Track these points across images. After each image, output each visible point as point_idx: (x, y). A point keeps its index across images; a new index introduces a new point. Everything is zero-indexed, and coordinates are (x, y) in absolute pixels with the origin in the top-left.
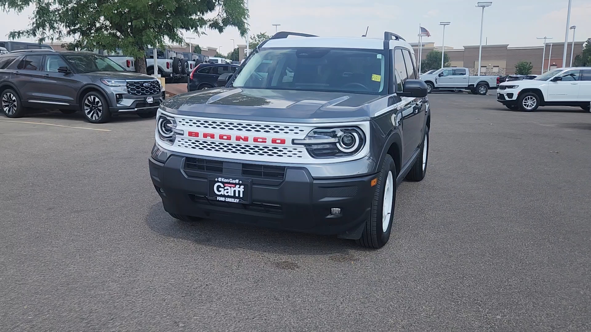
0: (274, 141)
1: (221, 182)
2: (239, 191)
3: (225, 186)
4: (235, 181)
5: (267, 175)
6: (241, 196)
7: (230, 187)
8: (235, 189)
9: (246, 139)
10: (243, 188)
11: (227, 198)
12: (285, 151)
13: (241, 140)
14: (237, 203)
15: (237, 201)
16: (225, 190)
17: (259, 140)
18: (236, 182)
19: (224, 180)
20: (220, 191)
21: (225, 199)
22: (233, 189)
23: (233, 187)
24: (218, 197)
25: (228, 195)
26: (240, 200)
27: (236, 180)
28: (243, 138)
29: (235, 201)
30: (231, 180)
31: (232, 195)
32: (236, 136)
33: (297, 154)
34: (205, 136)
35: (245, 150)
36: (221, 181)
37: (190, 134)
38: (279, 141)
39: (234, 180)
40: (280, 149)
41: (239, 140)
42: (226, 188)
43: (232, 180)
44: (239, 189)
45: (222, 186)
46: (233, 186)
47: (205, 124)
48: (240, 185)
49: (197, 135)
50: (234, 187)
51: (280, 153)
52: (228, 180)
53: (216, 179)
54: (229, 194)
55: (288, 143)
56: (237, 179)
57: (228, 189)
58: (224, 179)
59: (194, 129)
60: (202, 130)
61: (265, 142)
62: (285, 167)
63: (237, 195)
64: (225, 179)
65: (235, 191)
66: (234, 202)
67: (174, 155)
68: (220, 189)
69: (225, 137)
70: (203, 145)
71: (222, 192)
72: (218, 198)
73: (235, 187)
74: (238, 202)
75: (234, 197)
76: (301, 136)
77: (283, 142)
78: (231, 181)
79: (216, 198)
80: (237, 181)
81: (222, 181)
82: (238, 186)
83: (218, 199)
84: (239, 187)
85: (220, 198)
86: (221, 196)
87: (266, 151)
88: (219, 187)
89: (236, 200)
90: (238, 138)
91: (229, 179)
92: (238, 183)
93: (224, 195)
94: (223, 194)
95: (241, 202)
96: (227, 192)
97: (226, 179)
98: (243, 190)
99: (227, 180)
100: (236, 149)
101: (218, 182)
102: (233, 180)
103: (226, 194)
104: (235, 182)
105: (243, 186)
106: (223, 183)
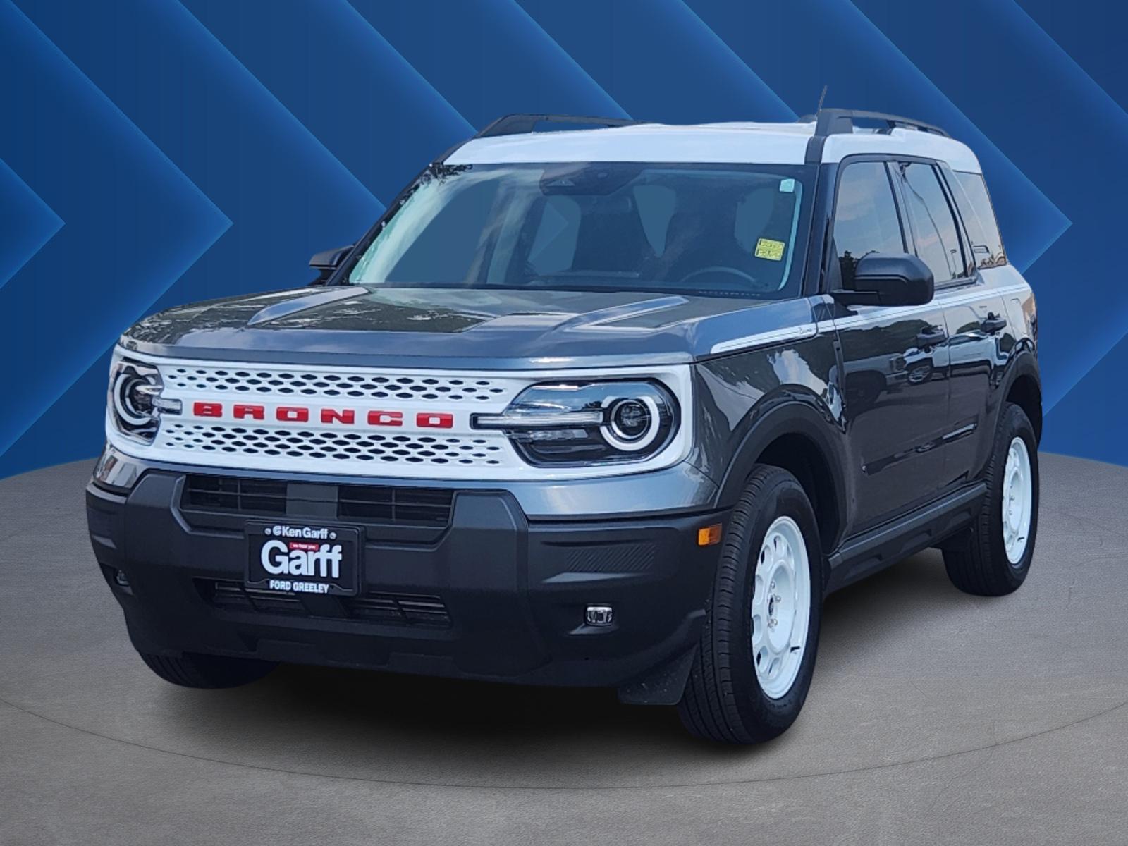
0: (423, 421)
1: (280, 538)
2: (329, 562)
3: (290, 550)
4: (319, 532)
5: (404, 515)
6: (335, 574)
7: (306, 551)
8: (317, 555)
9: (348, 418)
10: (339, 553)
11: (295, 584)
12: (453, 448)
13: (335, 420)
14: (324, 594)
15: (323, 588)
16: (290, 560)
17: (383, 419)
18: (320, 535)
19: (288, 530)
20: (277, 564)
21: (292, 583)
22: (313, 556)
23: (312, 550)
24: (272, 582)
25: (301, 575)
26: (331, 587)
27: (319, 530)
28: (341, 414)
29: (317, 588)
30: (307, 531)
31: (312, 573)
32: (323, 411)
33: (484, 455)
34: (239, 412)
35: (348, 447)
36: (281, 535)
37: (199, 409)
38: (436, 421)
39: (316, 530)
40: (441, 441)
41: (331, 421)
42: (293, 554)
43: (309, 529)
44: (329, 556)
45: (284, 548)
46: (313, 547)
47: (239, 381)
48: (332, 543)
49: (216, 410)
50: (315, 551)
51: (440, 454)
52: (300, 531)
53: (268, 531)
54: (303, 571)
55: (462, 424)
56: (324, 527)
57: (298, 558)
58: (288, 528)
59: (210, 396)
60: (230, 398)
61: (400, 424)
62: (452, 490)
63: (324, 573)
64: (291, 528)
65: (317, 562)
66: (316, 591)
67: (155, 470)
68: (278, 558)
69: (292, 415)
70: (235, 439)
71: (286, 567)
72: (273, 584)
73: (319, 551)
74: (326, 591)
75: (316, 578)
76: (496, 405)
77: (447, 422)
78: (308, 533)
79: (268, 583)
80: (323, 533)
81: (284, 534)
82: (326, 547)
83: (274, 587)
84: (330, 551)
85: (277, 582)
86: (282, 577)
87: (400, 448)
88: (275, 552)
89: (321, 585)
90: (327, 416)
91: (302, 529)
92: (326, 537)
93: (289, 573)
94: (286, 572)
95: (334, 592)
96: (298, 567)
97: (295, 528)
98: (340, 557)
99: (297, 531)
100: (322, 446)
101: (272, 537)
102: (312, 529)
103: (295, 572)
104: (318, 537)
105: (338, 548)
106: (286, 540)
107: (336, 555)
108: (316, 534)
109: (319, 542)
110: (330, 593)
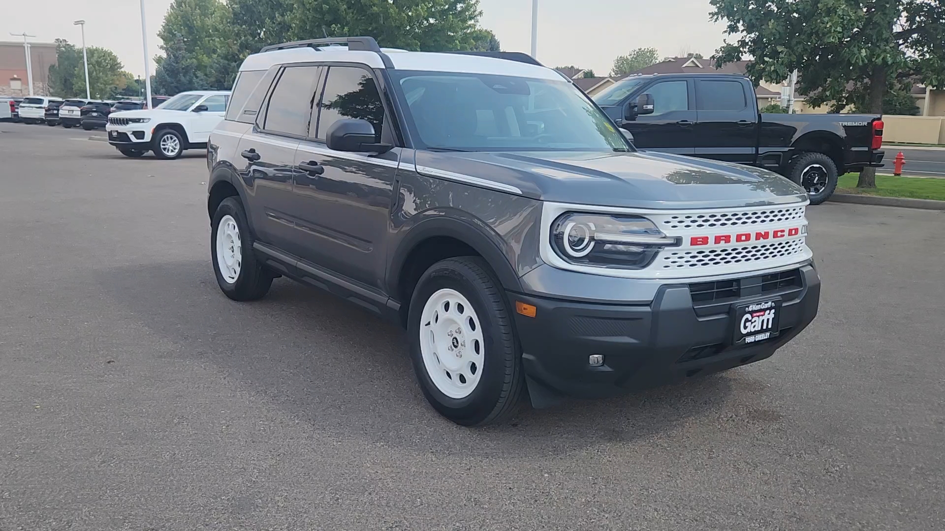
0: (790, 233)
1: (749, 312)
2: (768, 320)
6: (770, 326)
7: (758, 316)
8: (763, 317)
10: (773, 313)
11: (756, 336)
12: (793, 245)
13: (761, 238)
14: (768, 338)
15: (767, 335)
16: (752, 323)
17: (778, 234)
20: (747, 328)
22: (761, 319)
24: (747, 338)
25: (755, 331)
26: (770, 334)
28: (764, 235)
31: (760, 328)
32: (756, 233)
34: (718, 240)
37: (693, 241)
38: (793, 232)
40: (791, 242)
41: (759, 239)
43: (764, 304)
44: (768, 317)
46: (762, 313)
48: (771, 309)
49: (705, 241)
50: (762, 315)
51: (790, 249)
53: (747, 310)
54: (756, 329)
57: (755, 321)
61: (783, 236)
63: (765, 327)
64: (756, 305)
65: (763, 321)
66: (765, 338)
68: (747, 324)
69: (743, 238)
73: (764, 314)
75: (763, 331)
77: (796, 232)
79: (745, 340)
80: (769, 304)
81: (751, 310)
82: (768, 312)
83: (748, 342)
87: (779, 249)
88: (747, 320)
90: (758, 236)
91: (761, 304)
94: (750, 331)
96: (754, 327)
99: (759, 306)
103: (753, 330)
105: (773, 311)
106: (751, 313)
107: (772, 316)
108: (766, 306)
109: (764, 310)
110: (771, 337)
